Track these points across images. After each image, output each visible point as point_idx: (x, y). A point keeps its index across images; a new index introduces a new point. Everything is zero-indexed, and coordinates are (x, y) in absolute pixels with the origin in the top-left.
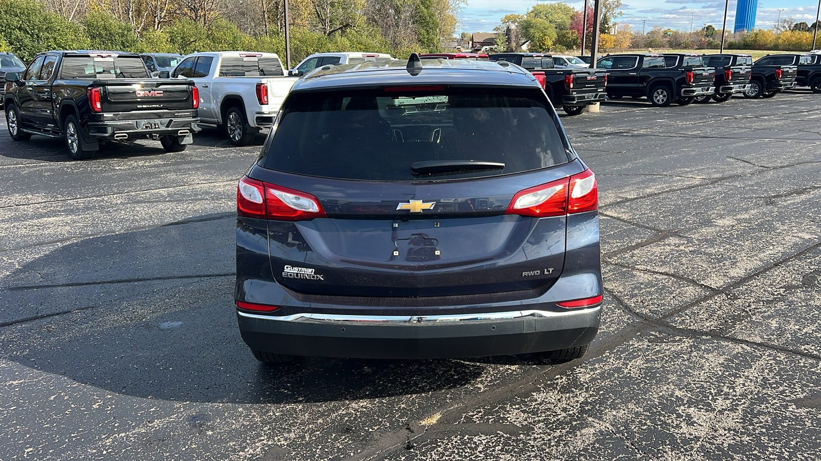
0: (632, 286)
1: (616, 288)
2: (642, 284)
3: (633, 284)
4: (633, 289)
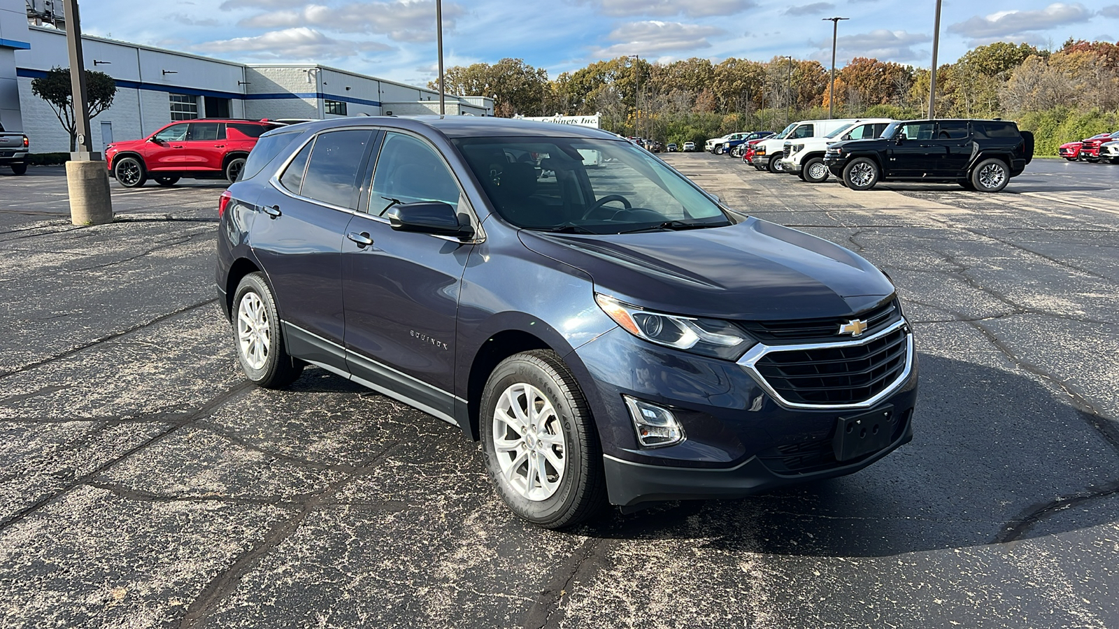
0: (221, 461)
1: (243, 453)
2: (206, 468)
3: (220, 464)
4: (218, 457)
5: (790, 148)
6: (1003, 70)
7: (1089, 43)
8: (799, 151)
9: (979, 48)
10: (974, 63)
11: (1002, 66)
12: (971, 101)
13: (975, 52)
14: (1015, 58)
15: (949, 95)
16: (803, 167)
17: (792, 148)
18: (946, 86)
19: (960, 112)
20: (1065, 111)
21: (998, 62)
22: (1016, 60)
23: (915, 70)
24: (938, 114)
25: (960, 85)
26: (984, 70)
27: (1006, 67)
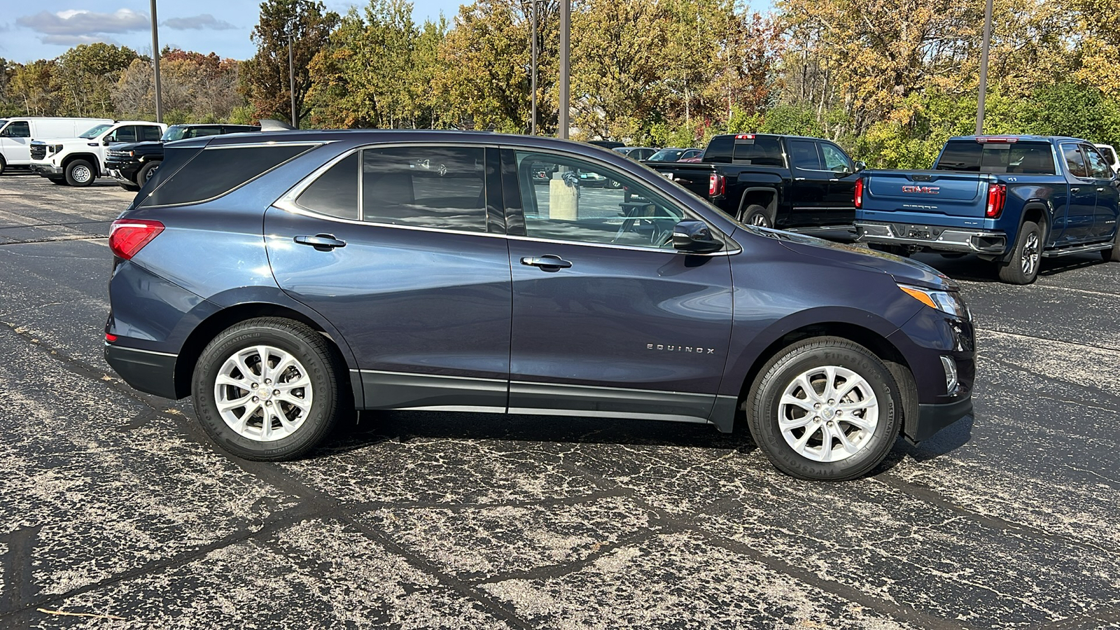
5: (45, 149)
6: (110, 71)
7: (185, 52)
8: (57, 152)
9: (80, 46)
10: (78, 61)
11: (107, 67)
12: (81, 100)
13: (77, 50)
14: (119, 61)
15: (56, 93)
16: (64, 170)
17: (47, 148)
18: (52, 83)
19: (70, 111)
20: (182, 115)
21: (102, 63)
22: (121, 62)
23: (8, 62)
24: (45, 111)
25: (67, 83)
26: (91, 69)
27: (112, 69)
